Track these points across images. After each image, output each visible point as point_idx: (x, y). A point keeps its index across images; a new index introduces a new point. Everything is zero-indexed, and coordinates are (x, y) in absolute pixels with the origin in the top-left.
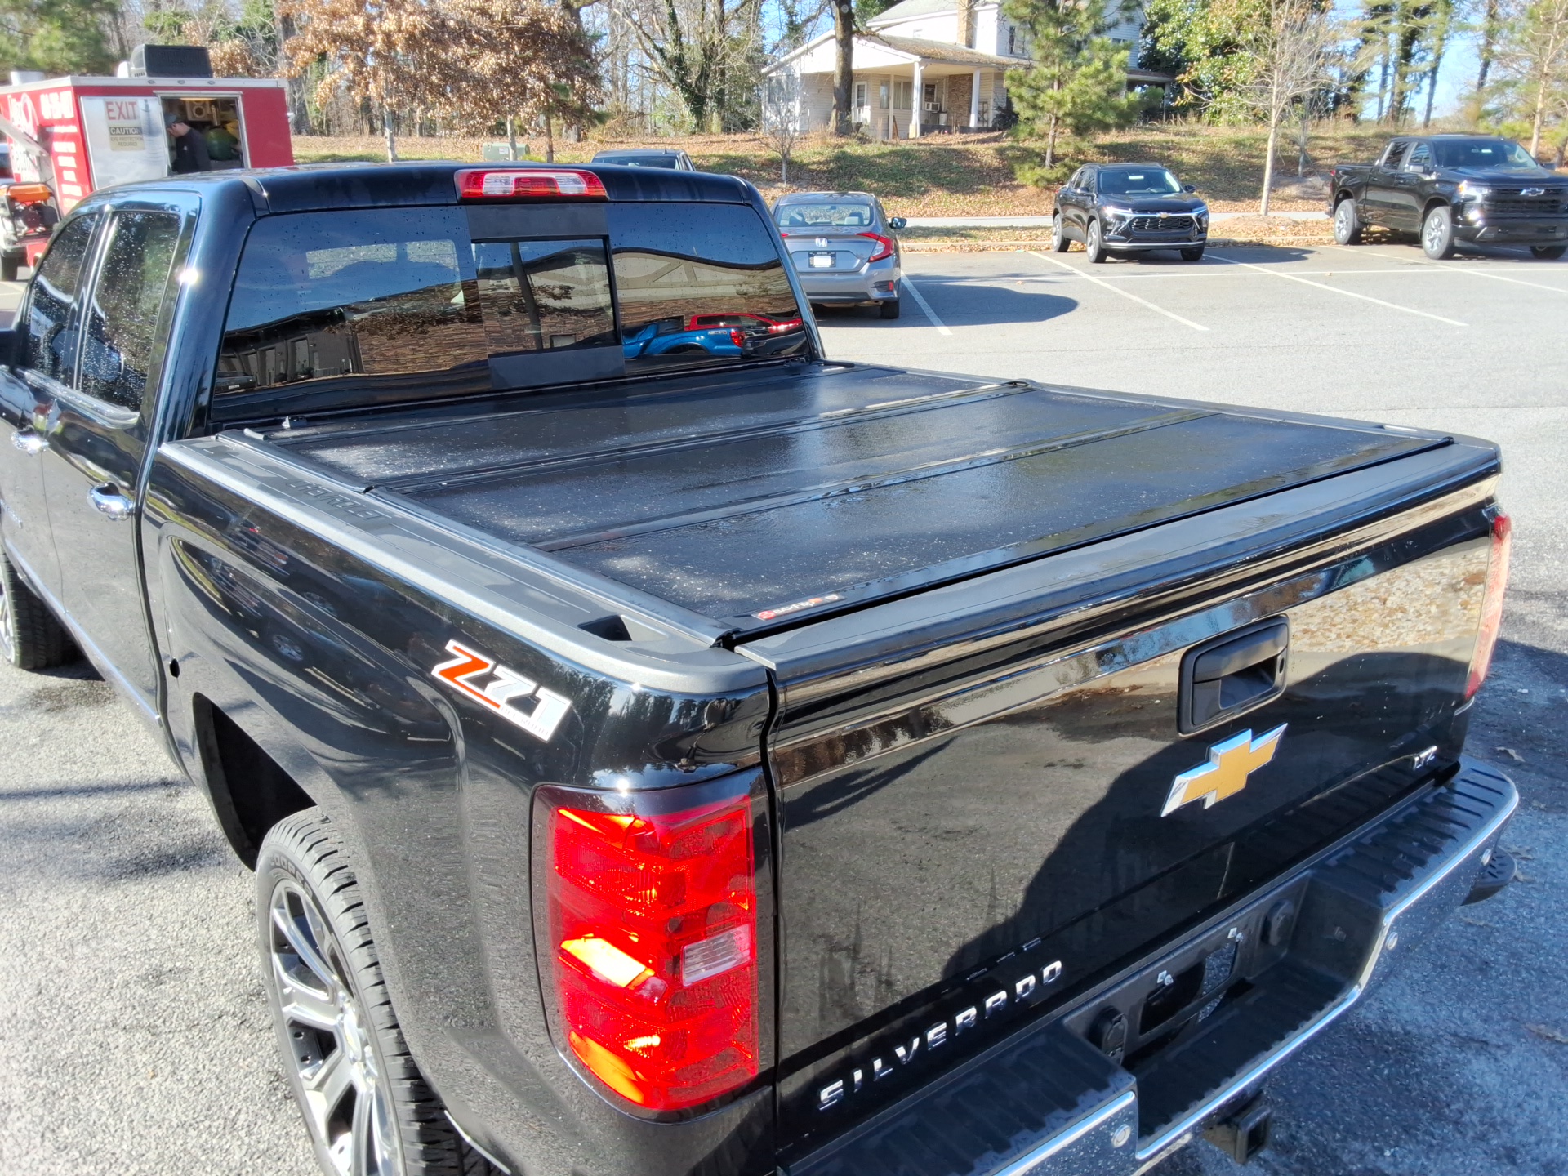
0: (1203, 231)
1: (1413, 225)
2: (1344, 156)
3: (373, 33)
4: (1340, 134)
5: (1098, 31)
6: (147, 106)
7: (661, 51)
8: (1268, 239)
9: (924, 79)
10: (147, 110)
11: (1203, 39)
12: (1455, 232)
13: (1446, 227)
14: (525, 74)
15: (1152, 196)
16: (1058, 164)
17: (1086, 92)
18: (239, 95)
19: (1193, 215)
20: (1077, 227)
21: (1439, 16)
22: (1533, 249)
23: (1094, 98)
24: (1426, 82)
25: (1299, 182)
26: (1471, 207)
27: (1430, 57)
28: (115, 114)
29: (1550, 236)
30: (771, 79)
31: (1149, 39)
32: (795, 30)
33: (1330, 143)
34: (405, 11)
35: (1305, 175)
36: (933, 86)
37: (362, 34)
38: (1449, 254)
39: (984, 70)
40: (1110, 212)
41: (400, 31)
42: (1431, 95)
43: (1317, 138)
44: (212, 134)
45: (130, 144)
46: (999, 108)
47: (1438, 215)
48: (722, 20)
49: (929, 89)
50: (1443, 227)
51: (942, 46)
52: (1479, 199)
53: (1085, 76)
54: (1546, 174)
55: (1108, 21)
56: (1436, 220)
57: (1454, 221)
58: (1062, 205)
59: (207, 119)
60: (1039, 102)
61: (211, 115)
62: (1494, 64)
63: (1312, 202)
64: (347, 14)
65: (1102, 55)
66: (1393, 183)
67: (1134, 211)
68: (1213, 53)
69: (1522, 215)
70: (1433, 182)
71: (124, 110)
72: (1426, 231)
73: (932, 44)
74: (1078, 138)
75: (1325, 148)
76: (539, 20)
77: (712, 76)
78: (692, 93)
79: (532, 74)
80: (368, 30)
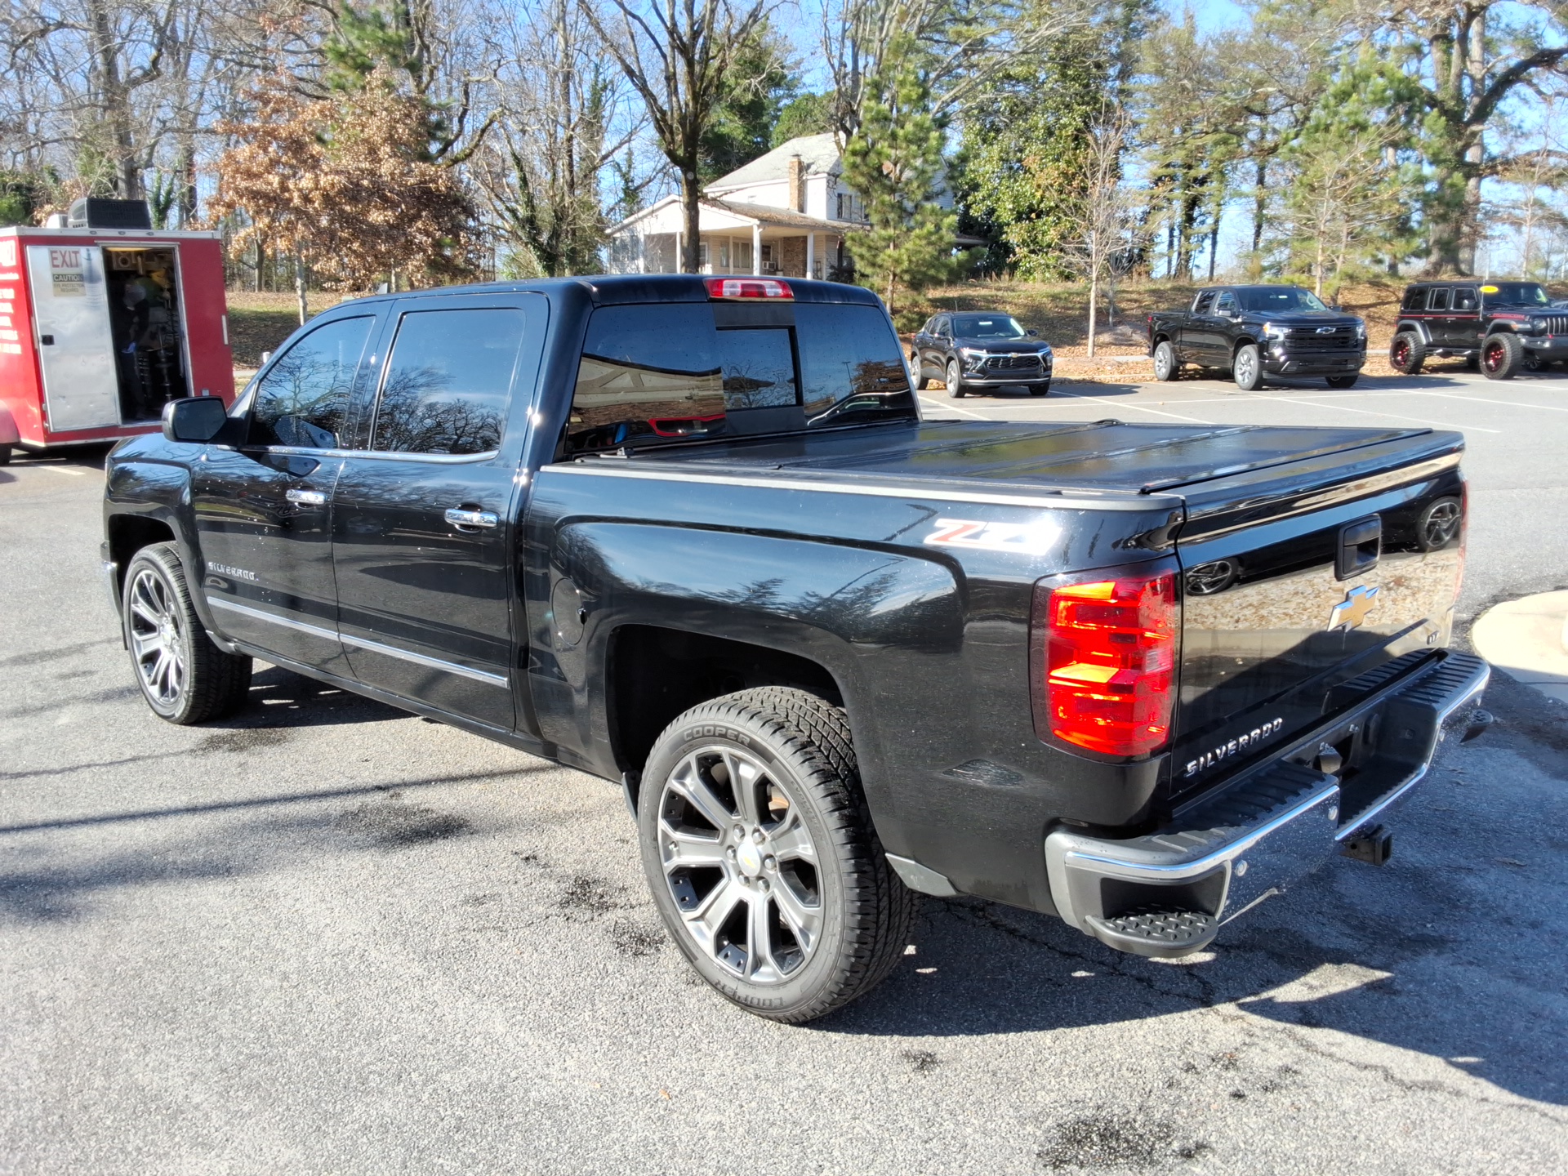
0: (1048, 369)
1: (1225, 362)
2: (1148, 307)
3: (287, 190)
4: (1142, 288)
5: (928, 198)
6: (89, 255)
7: (513, 212)
8: (1098, 377)
9: (762, 240)
10: (89, 259)
11: (1011, 206)
12: (1262, 366)
13: (1254, 362)
14: (411, 230)
15: (1000, 339)
16: (897, 316)
17: (920, 252)
18: (176, 245)
19: (1039, 355)
20: (935, 367)
21: (1215, 184)
22: (1328, 380)
23: (927, 257)
24: (1208, 243)
25: (1110, 330)
26: (1275, 344)
27: (1210, 221)
28: (59, 262)
29: (1342, 367)
30: (615, 239)
31: (961, 206)
32: (632, 195)
33: (1134, 296)
34: (322, 171)
35: (1116, 324)
36: (769, 247)
37: (279, 192)
38: (1259, 385)
39: (818, 232)
40: (966, 352)
41: (317, 189)
42: (1213, 253)
43: (1124, 291)
44: (138, 282)
45: (73, 290)
46: (832, 267)
47: (1246, 352)
48: (572, 185)
49: (766, 250)
50: (1252, 362)
51: (776, 210)
52: (1281, 338)
53: (919, 237)
54: (1336, 315)
55: (936, 189)
56: (1246, 357)
57: (1261, 356)
58: (920, 349)
60: (879, 260)
61: (136, 265)
62: (1265, 226)
63: (1124, 348)
64: (262, 174)
65: (932, 218)
66: (1202, 327)
67: (988, 352)
68: (1019, 219)
69: (1316, 350)
70: (1238, 324)
71: (67, 259)
72: (1238, 366)
73: (769, 209)
74: (915, 293)
75: (1130, 300)
76: (425, 182)
77: (563, 235)
78: (544, 251)
79: (419, 230)
80: (284, 188)
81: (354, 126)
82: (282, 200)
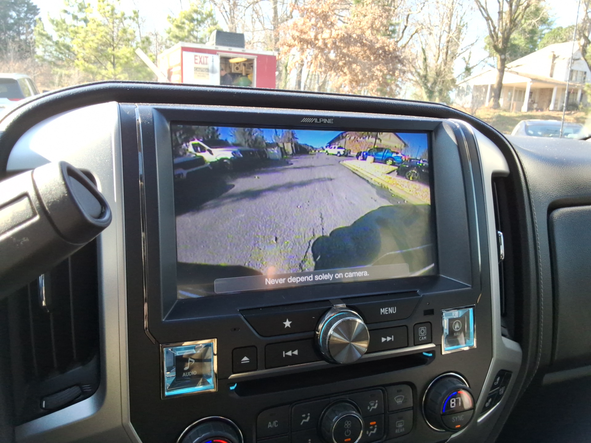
3: (318, 40)
6: (213, 59)
7: (418, 73)
9: (531, 89)
10: (213, 61)
14: (374, 69)
18: (255, 59)
28: (198, 61)
30: (460, 87)
32: (468, 70)
36: (534, 92)
37: (313, 40)
39: (558, 87)
45: (203, 76)
49: (532, 94)
51: (540, 76)
59: (240, 72)
61: (242, 71)
71: (202, 60)
73: (537, 75)
76: (384, 46)
77: (438, 83)
78: (429, 90)
79: (377, 70)
80: (316, 38)
81: (357, 22)
82: (313, 44)
